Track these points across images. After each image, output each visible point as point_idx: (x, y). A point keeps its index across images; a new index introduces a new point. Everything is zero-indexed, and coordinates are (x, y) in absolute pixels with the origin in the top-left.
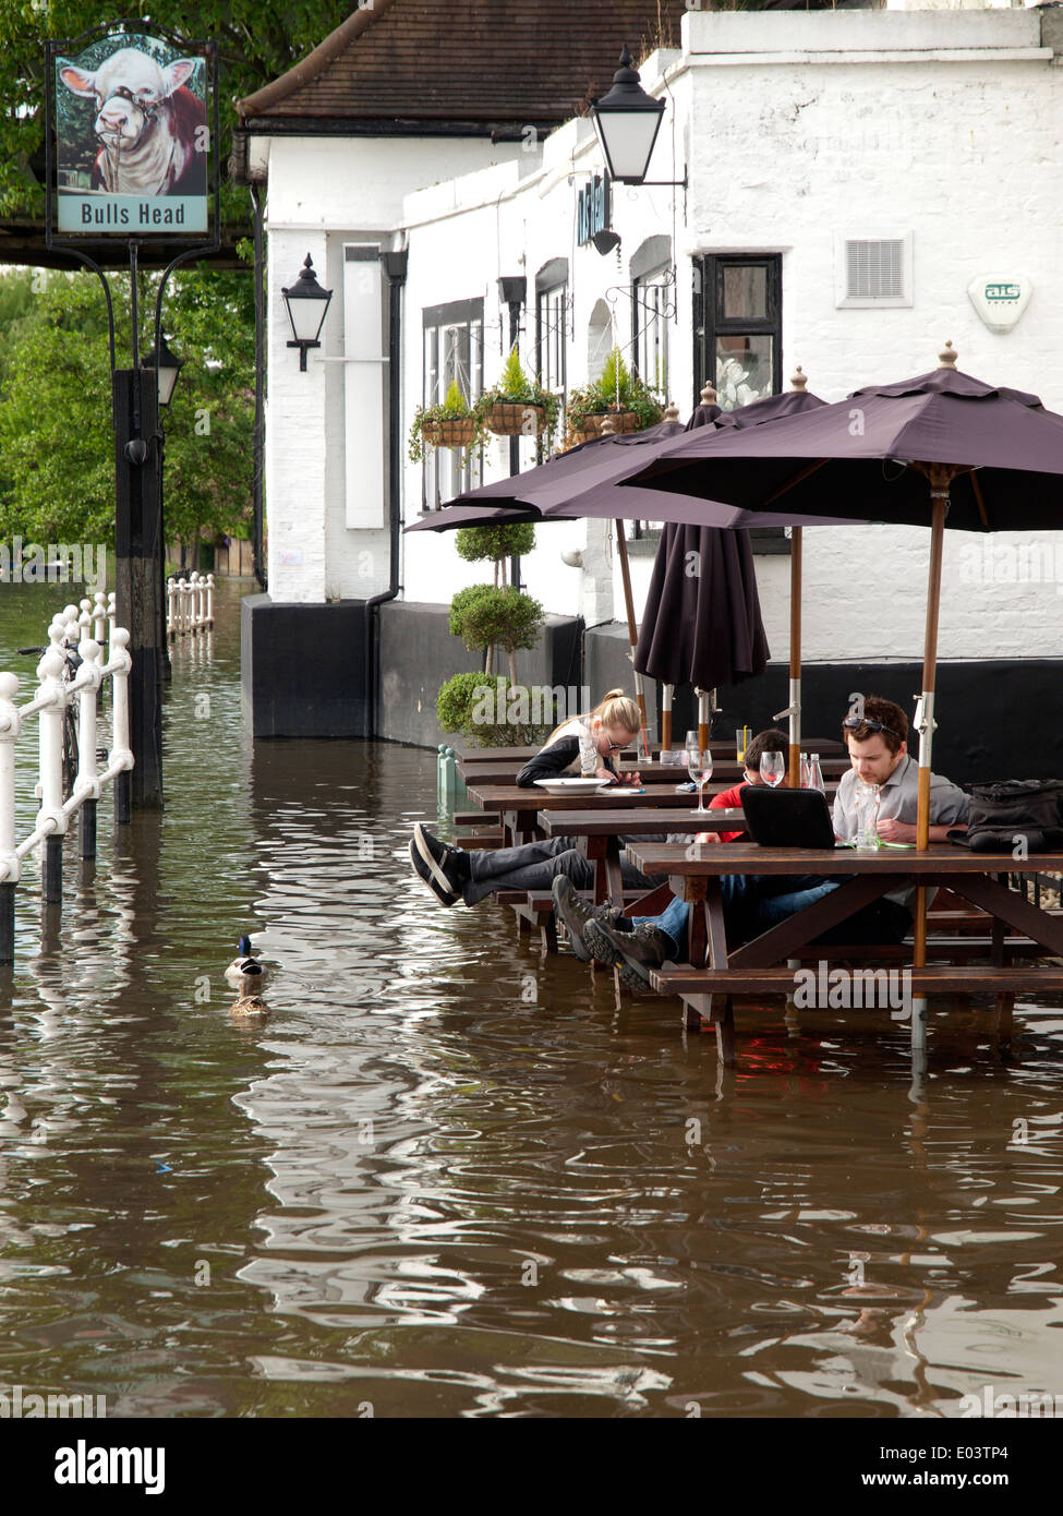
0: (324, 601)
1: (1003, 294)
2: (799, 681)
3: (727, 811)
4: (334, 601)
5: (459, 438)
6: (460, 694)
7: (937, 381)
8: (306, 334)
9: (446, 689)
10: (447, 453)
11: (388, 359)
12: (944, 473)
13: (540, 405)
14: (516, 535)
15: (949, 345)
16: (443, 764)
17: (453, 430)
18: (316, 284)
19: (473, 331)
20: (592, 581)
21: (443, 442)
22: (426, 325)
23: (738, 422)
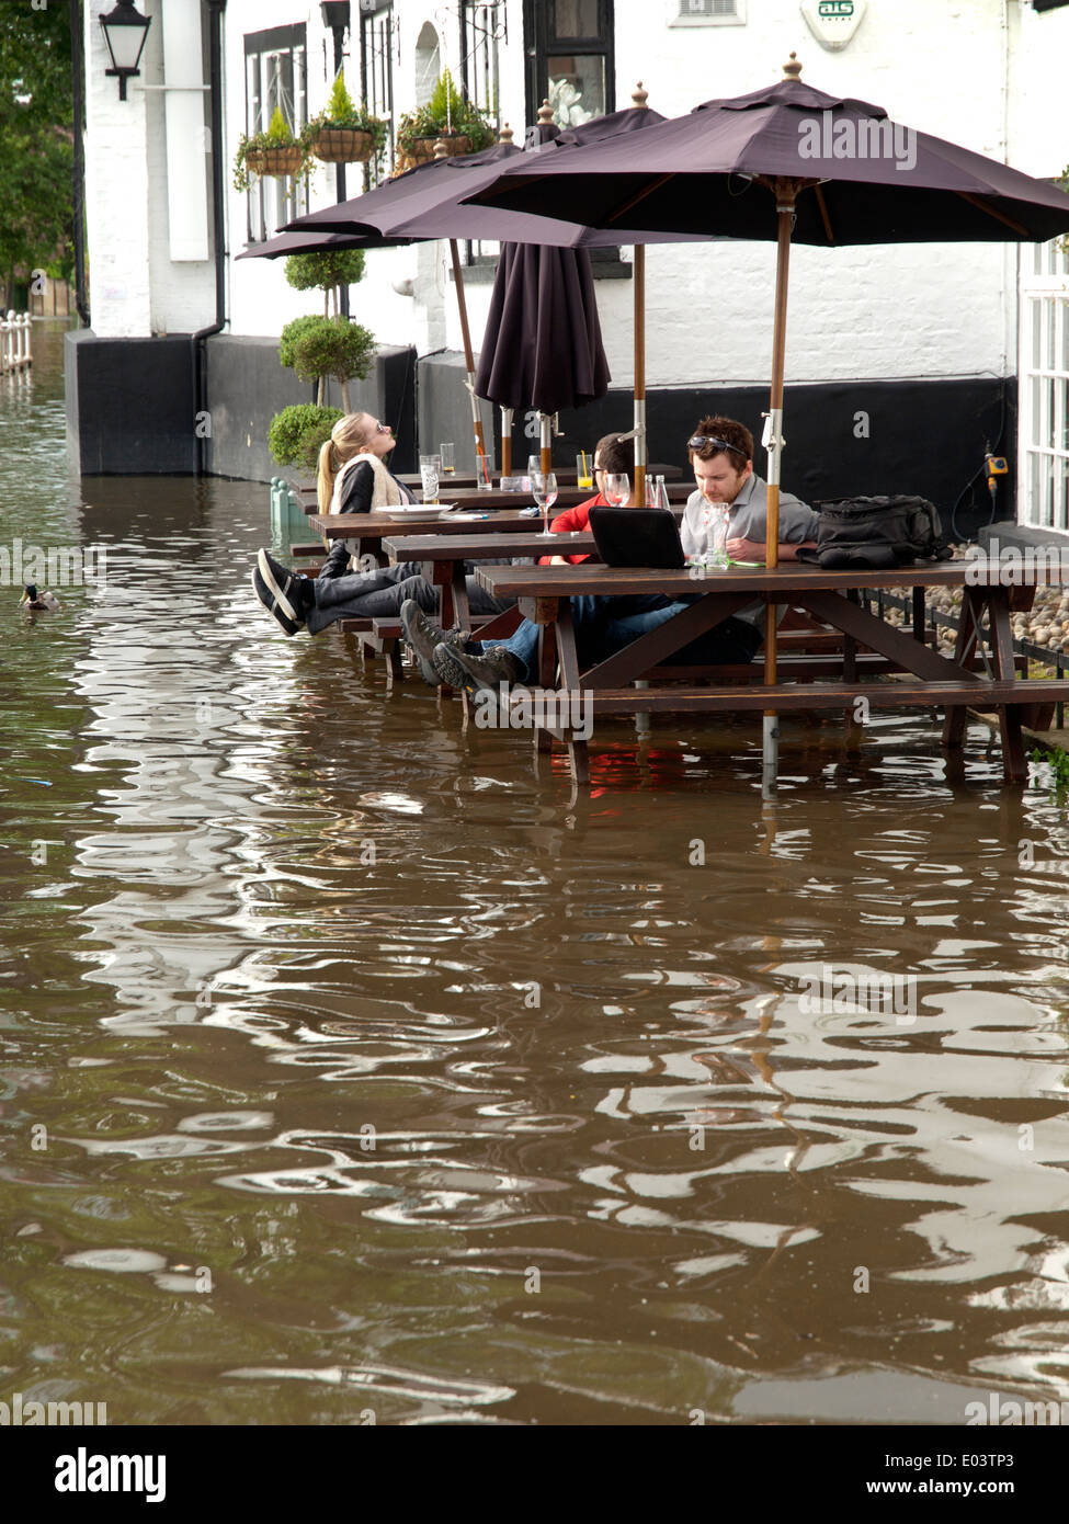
0: (149, 335)
1: (837, 10)
2: (643, 402)
3: (573, 534)
4: (160, 336)
5: (284, 167)
6: (292, 426)
7: (781, 93)
8: (125, 61)
9: (278, 421)
10: (272, 182)
11: (209, 87)
12: (790, 187)
13: (368, 131)
14: (347, 263)
15: (793, 56)
16: (276, 497)
17: (278, 158)
18: (134, 10)
19: (296, 57)
20: (423, 311)
21: (268, 171)
22: (247, 51)
23: (579, 139)
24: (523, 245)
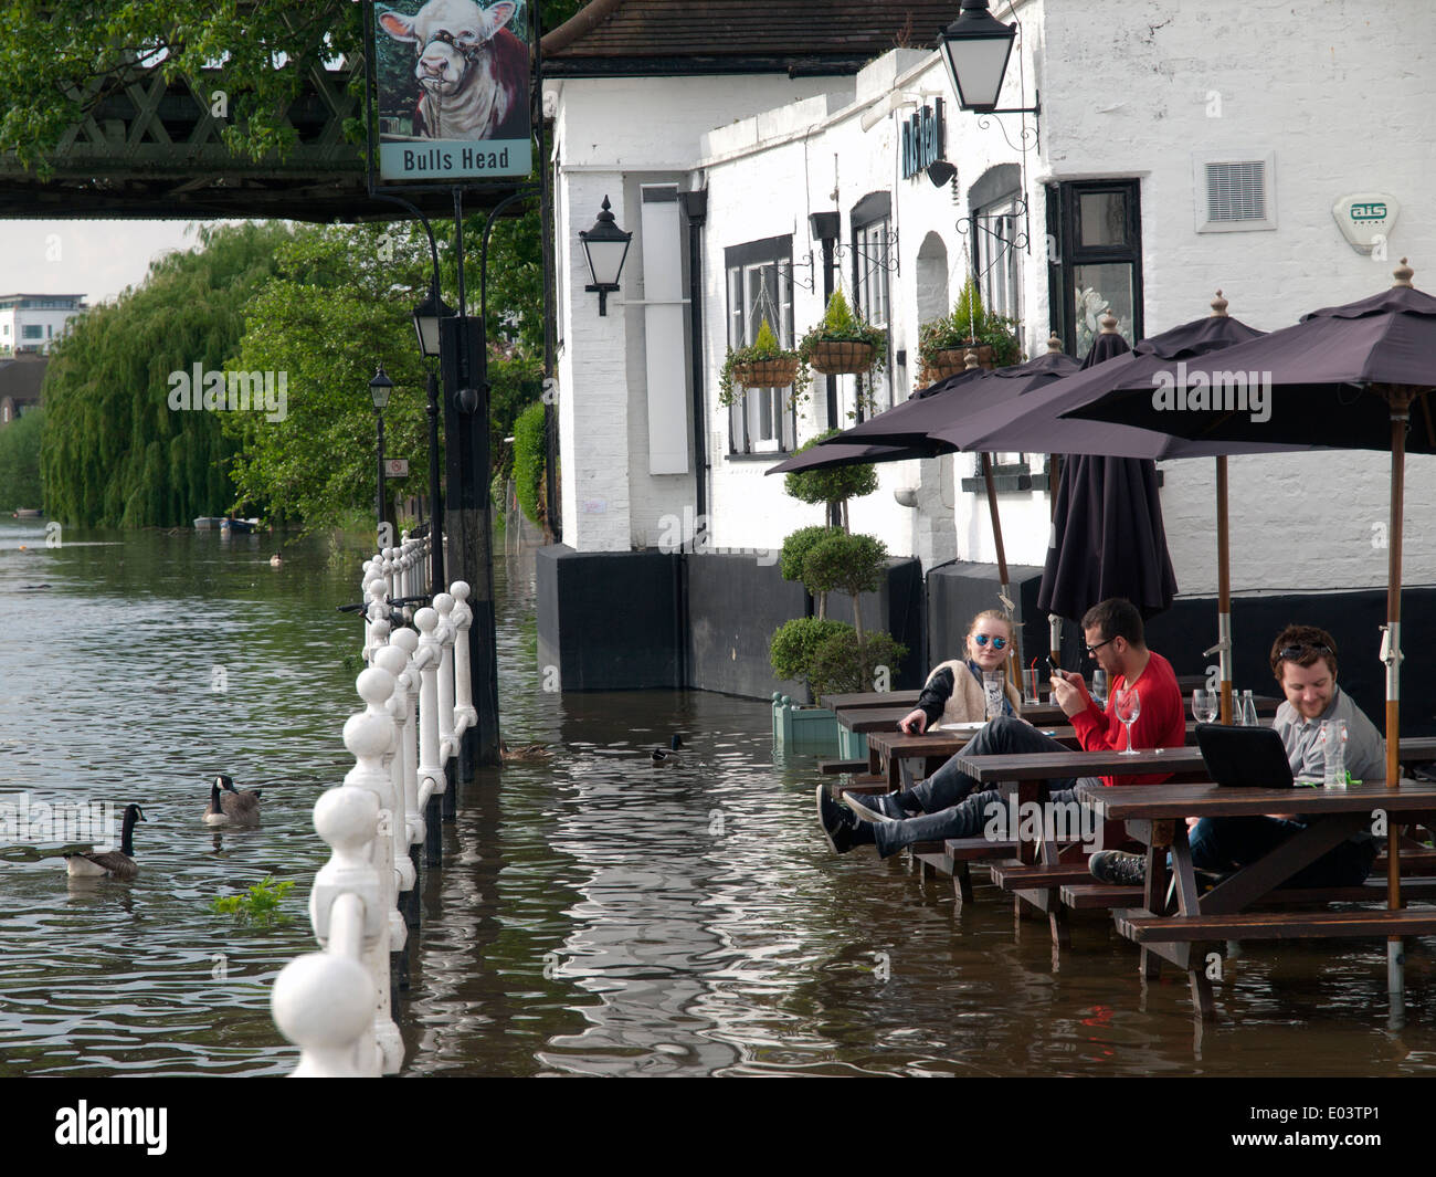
0: (629, 549)
1: (1370, 214)
2: (1228, 615)
3: (1157, 751)
4: (640, 549)
5: (772, 379)
6: (795, 639)
7: (1394, 299)
8: (606, 277)
9: (781, 634)
10: (755, 394)
11: (689, 301)
12: (1404, 395)
13: (868, 343)
14: (858, 475)
15: (1404, 262)
16: (779, 712)
17: (765, 371)
18: (615, 226)
19: (781, 269)
20: (927, 521)
21: (754, 383)
22: (729, 265)
23: (1158, 349)
24: (1087, 457)
